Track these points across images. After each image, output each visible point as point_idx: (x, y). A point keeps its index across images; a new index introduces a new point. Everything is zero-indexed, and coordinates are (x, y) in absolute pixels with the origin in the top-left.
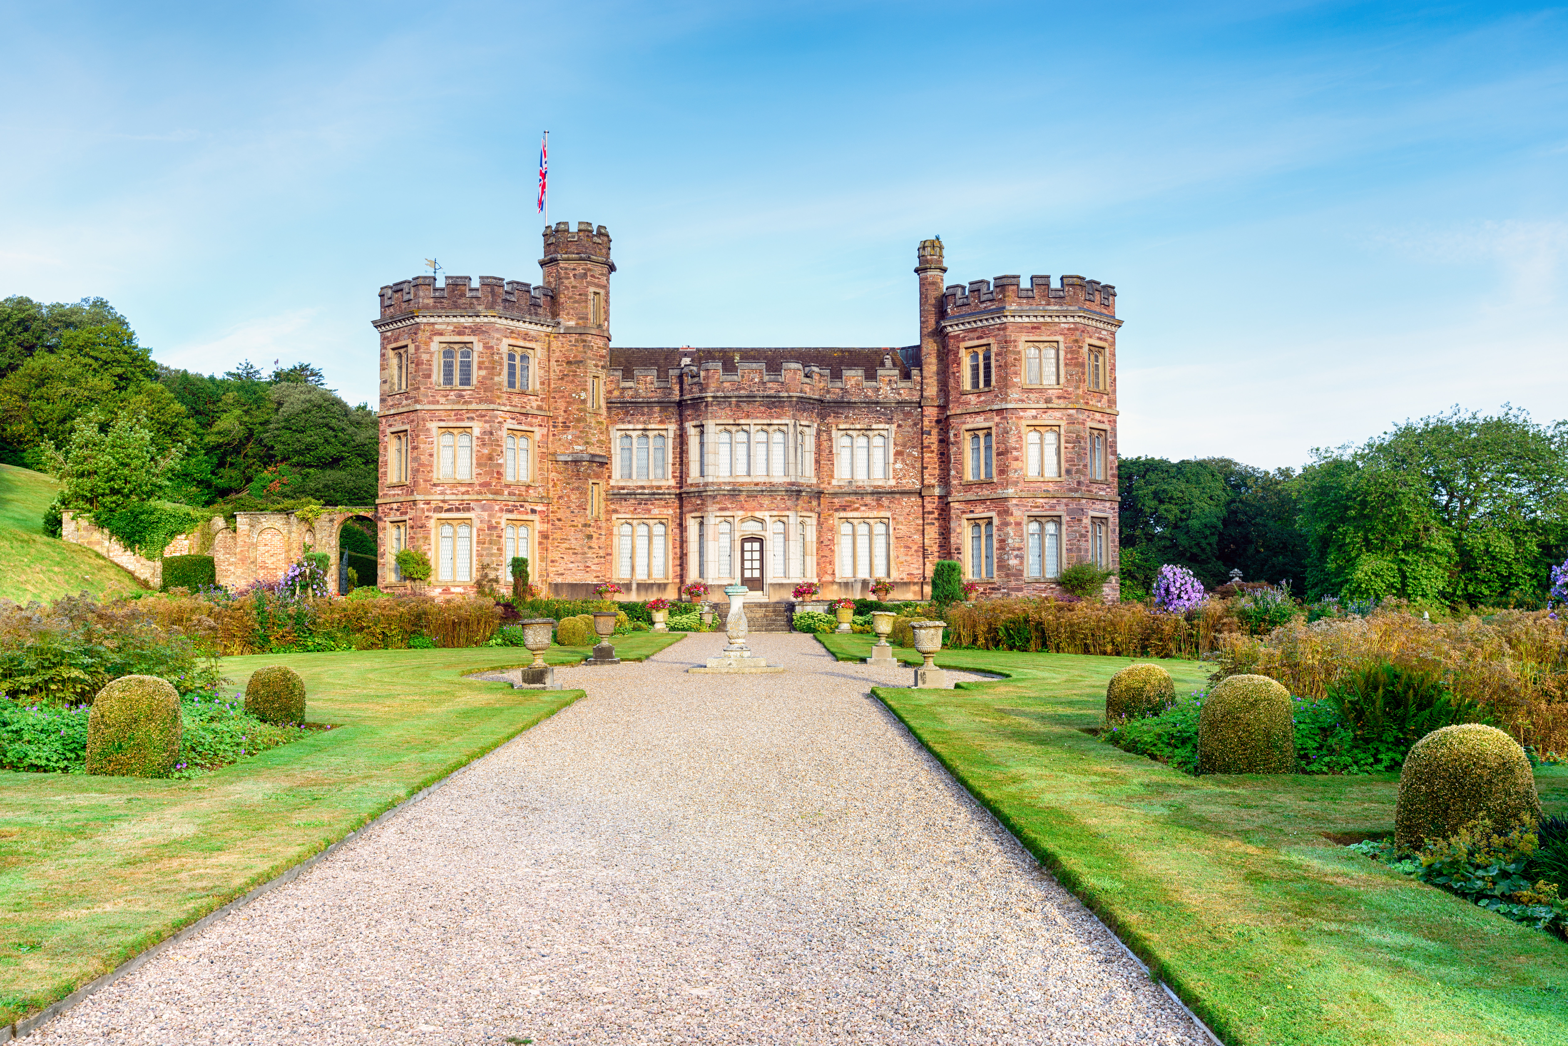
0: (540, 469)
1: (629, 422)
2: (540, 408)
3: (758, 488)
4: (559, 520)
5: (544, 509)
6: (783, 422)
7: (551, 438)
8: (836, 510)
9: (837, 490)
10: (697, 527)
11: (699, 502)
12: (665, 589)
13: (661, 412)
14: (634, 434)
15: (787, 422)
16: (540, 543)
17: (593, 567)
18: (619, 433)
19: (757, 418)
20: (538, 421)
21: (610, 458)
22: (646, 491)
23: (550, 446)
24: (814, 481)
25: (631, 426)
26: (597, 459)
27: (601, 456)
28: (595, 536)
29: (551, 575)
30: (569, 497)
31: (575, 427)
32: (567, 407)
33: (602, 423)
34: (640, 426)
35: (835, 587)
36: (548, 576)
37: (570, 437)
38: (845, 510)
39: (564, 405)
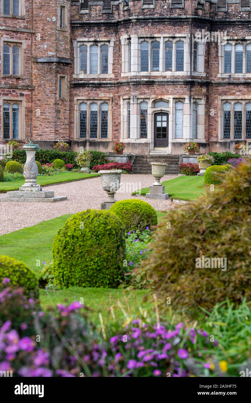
0: (26, 67)
1: (85, 37)
2: (26, 27)
3: (166, 80)
4: (39, 100)
5: (29, 93)
6: (183, 35)
7: (34, 47)
8: (220, 94)
9: (221, 81)
10: (126, 105)
11: (127, 89)
12: (107, 146)
13: (105, 29)
14: (88, 45)
15: (185, 35)
16: (26, 115)
17: (61, 131)
18: (79, 44)
19: (165, 33)
20: (25, 36)
21: (73, 61)
22: (96, 82)
23: (33, 52)
24: (204, 75)
25: (86, 39)
26: (63, 61)
27: (66, 59)
28: (62, 111)
29: (34, 136)
30: (45, 85)
31: (48, 40)
32: (44, 27)
33: (67, 37)
34: (92, 39)
35: (218, 145)
36: (32, 136)
37: (46, 46)
38: (225, 94)
39: (42, 25)
